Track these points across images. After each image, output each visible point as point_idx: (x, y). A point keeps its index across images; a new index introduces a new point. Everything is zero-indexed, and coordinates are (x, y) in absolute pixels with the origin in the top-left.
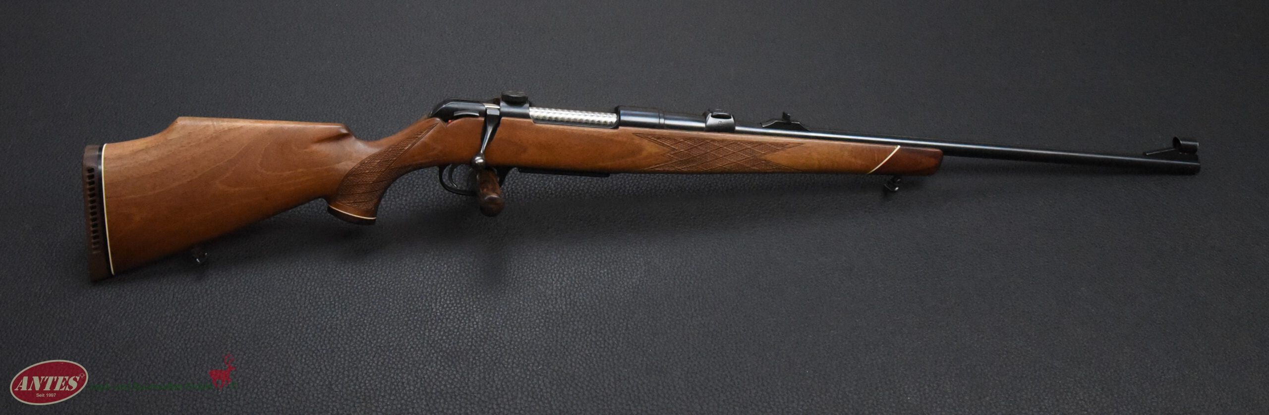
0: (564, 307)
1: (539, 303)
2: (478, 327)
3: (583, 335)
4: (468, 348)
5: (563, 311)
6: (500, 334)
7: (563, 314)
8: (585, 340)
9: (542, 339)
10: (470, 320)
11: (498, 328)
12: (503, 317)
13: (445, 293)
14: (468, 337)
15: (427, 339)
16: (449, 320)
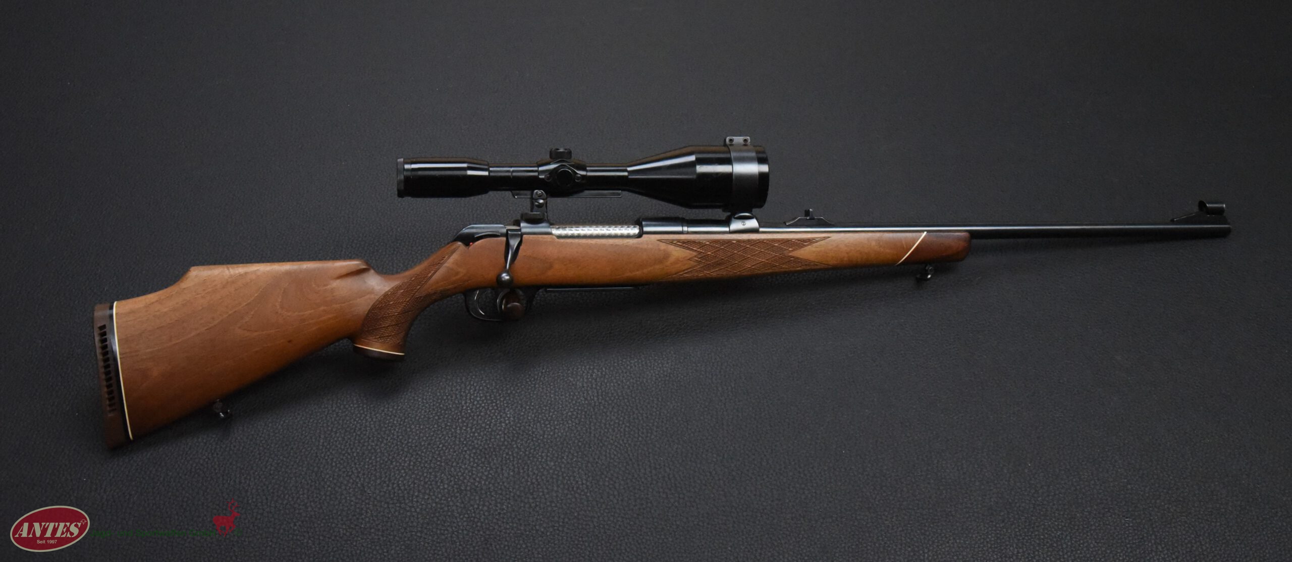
0: (596, 399)
1: (570, 395)
2: (510, 423)
3: (616, 425)
4: (501, 444)
5: (595, 402)
6: (533, 428)
7: (595, 405)
8: (619, 430)
9: (575, 431)
10: (501, 416)
11: (530, 422)
12: (535, 411)
13: (475, 390)
14: (500, 433)
15: (458, 436)
16: (480, 417)
